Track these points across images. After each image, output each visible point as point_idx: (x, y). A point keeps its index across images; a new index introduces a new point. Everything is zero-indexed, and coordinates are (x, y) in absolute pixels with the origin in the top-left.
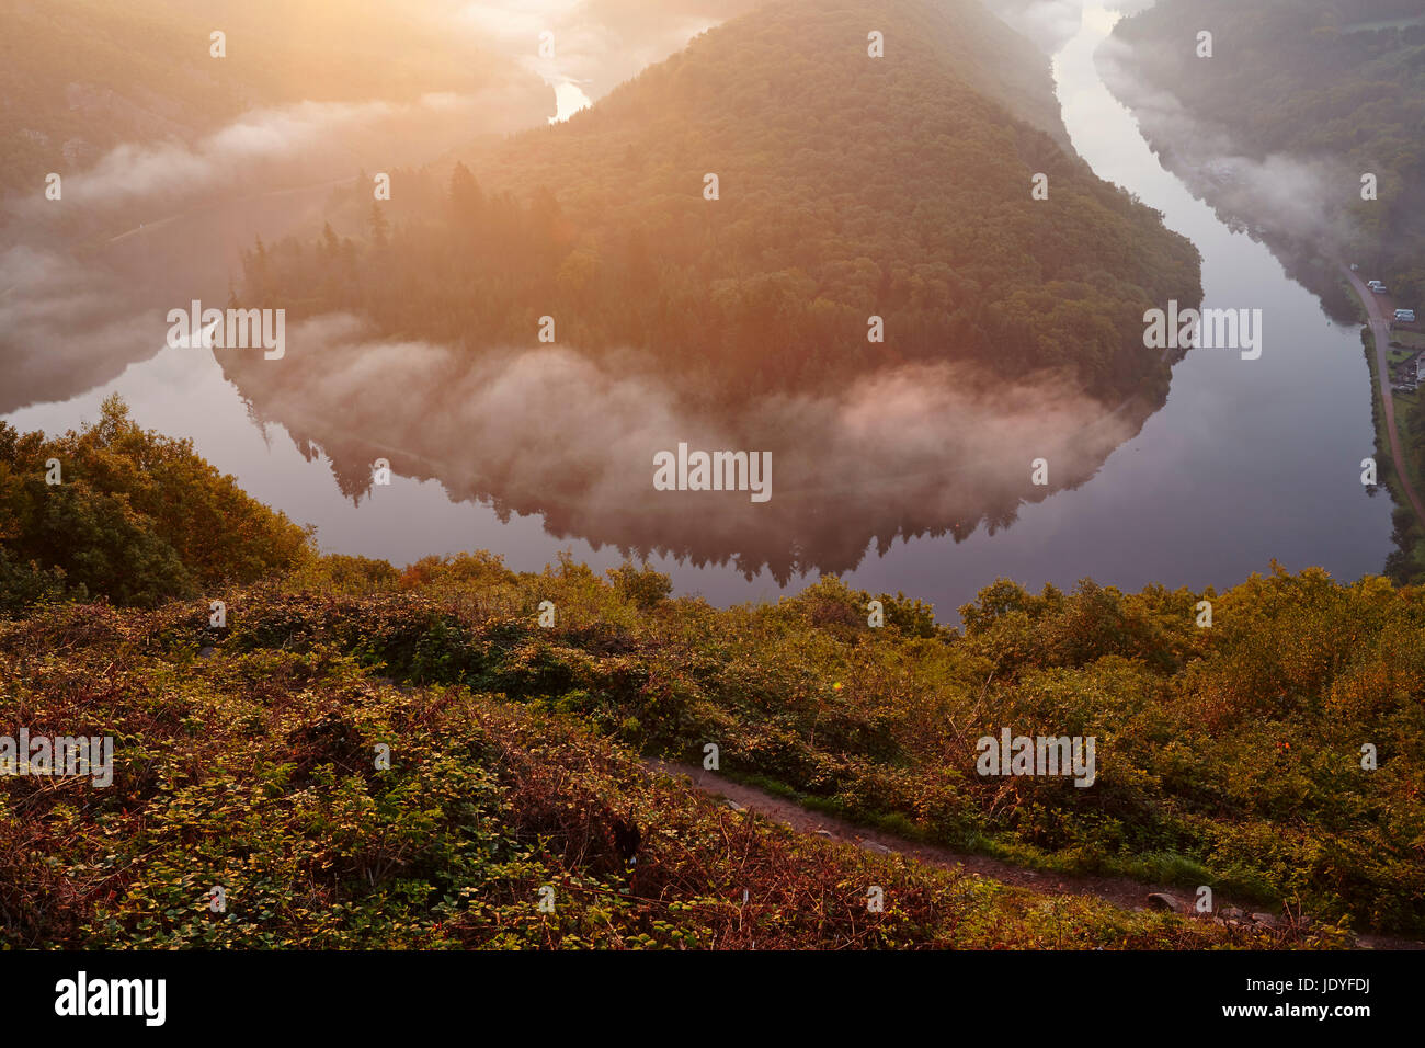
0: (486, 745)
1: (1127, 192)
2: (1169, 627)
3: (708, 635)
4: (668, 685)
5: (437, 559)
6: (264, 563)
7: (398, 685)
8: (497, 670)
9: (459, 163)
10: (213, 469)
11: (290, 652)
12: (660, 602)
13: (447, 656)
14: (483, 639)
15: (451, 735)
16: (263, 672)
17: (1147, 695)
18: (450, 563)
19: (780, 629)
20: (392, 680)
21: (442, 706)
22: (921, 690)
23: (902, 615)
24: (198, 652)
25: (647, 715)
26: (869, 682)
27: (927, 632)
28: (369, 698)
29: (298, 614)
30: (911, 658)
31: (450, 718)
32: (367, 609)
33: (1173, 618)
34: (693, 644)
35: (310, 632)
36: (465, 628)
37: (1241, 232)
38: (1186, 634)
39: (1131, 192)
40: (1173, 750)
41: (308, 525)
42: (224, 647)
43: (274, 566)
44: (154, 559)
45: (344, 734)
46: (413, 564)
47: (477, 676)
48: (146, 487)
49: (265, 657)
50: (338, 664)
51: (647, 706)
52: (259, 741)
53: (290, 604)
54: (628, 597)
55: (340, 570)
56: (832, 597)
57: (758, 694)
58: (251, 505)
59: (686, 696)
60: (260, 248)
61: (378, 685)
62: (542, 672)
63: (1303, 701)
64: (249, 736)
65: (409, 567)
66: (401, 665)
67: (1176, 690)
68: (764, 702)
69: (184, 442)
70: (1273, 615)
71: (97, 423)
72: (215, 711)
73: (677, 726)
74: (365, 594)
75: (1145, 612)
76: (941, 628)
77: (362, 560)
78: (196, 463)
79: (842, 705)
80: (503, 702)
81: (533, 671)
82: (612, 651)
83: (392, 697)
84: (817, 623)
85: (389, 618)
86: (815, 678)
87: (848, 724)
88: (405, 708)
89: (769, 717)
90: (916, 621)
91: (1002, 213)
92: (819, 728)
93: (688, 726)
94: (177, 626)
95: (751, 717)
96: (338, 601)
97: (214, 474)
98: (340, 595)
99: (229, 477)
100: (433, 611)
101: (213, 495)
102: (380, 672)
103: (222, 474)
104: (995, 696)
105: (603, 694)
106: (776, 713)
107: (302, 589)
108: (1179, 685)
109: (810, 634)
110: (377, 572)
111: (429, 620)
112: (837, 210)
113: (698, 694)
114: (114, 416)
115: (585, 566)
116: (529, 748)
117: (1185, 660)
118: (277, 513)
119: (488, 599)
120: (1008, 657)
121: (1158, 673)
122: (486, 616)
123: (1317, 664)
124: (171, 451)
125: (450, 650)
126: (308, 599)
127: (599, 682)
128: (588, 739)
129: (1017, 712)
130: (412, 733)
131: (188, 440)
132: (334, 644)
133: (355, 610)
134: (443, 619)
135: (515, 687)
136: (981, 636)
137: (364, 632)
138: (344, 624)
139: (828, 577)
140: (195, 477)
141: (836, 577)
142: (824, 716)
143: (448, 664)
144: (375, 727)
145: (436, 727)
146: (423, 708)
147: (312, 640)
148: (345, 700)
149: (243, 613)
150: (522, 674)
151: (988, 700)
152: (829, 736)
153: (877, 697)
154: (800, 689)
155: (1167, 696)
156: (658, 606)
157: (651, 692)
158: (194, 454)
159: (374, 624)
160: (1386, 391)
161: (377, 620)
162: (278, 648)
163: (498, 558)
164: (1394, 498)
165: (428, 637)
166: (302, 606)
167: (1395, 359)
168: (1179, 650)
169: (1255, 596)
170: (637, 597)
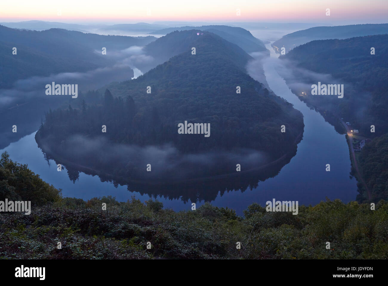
0: (109, 254)
1: (283, 99)
2: (300, 216)
3: (173, 220)
4: (162, 235)
5: (97, 198)
6: (46, 200)
7: (84, 236)
8: (112, 231)
9: (107, 89)
10: (33, 173)
11: (52, 226)
12: (160, 210)
13: (98, 227)
14: (109, 222)
15: (99, 251)
16: (44, 232)
17: (295, 235)
18: (100, 200)
19: (193, 218)
20: (82, 234)
21: (96, 242)
22: (233, 235)
23: (227, 213)
24: (25, 227)
25: (156, 244)
26: (219, 233)
27: (234, 218)
28: (75, 240)
29: (55, 215)
30: (230, 226)
31: (99, 245)
32: (75, 214)
33: (301, 213)
34: (169, 223)
35: (58, 220)
36: (104, 218)
37: (313, 109)
38: (305, 218)
39: (284, 99)
40: (303, 251)
41: (60, 189)
42: (33, 225)
43: (49, 201)
45: (67, 251)
46: (90, 200)
47: (107, 233)
48: (13, 178)
49: (45, 228)
50: (66, 230)
51: (156, 241)
52: (41, 254)
53: (53, 212)
54: (151, 209)
55: (68, 202)
56: (208, 208)
57: (187, 237)
58: (43, 183)
59: (167, 238)
60: (51, 112)
61: (78, 236)
62: (126, 231)
63: (337, 237)
64: (38, 252)
65: (88, 201)
66: (85, 230)
67: (303, 234)
68: (189, 239)
69: (25, 165)
70: (328, 212)
72: (29, 245)
73: (164, 247)
74: (75, 209)
76: (238, 217)
77: (75, 199)
78: (28, 171)
79: (211, 239)
80: (114, 240)
81: (123, 231)
82: (146, 225)
83: (82, 240)
84: (204, 216)
85: (82, 216)
86: (203, 232)
87: (213, 245)
88: (85, 243)
89: (190, 244)
90: (231, 215)
91: (252, 104)
92: (205, 247)
93: (168, 246)
94: (19, 219)
95: (185, 244)
96: (67, 211)
97: (33, 174)
98: (68, 209)
99: (37, 175)
100: (95, 214)
101: (33, 180)
102: (78, 232)
103: (36, 174)
104: (253, 236)
105: (143, 237)
106: (192, 242)
107: (57, 208)
108: (303, 232)
109: (202, 219)
110: (79, 202)
111: (94, 216)
112: (208, 103)
113: (170, 237)
114: (5, 158)
115: (139, 200)
116: (121, 254)
117: (305, 225)
119: (111, 210)
120: (257, 225)
121: (298, 229)
122: (110, 215)
123: (340, 226)
124: (21, 168)
125: (99, 225)
126: (58, 210)
127: (142, 234)
128: (139, 251)
129: (260, 241)
130: (87, 251)
131: (26, 165)
132: (65, 224)
133: (72, 214)
134: (98, 216)
135: (118, 236)
136: (249, 219)
137: (74, 220)
138: (68, 218)
139: (207, 203)
140: (28, 175)
141: (209, 202)
142: (206, 243)
143: (99, 229)
144: (76, 249)
145: (94, 249)
146: (91, 243)
147: (59, 223)
148: (68, 241)
149: (39, 215)
150: (120, 232)
151: (251, 238)
152: (207, 249)
153: (221, 237)
154: (199, 235)
155: (300, 236)
156: (159, 211)
157: (157, 236)
158: (28, 168)
159: (78, 218)
160: (353, 151)
161: (78, 217)
162: (49, 225)
163: (114, 198)
164: (357, 180)
165: (93, 221)
166: (57, 213)
167: (355, 143)
168: (302, 222)
169: (322, 207)
170: (154, 209)
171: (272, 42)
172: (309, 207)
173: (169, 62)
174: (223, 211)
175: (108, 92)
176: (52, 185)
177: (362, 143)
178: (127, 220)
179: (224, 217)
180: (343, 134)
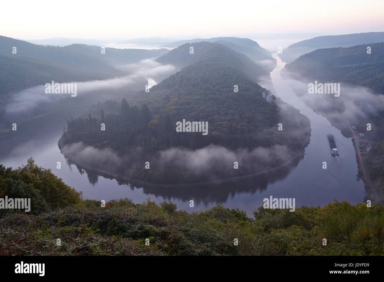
0: (126, 253)
2: (309, 217)
3: (187, 221)
4: (176, 235)
5: (115, 200)
6: (68, 202)
7: (103, 236)
8: (129, 231)
10: (56, 177)
11: (74, 227)
12: (173, 212)
13: (116, 228)
14: (126, 223)
15: (117, 250)
16: (66, 232)
17: (304, 236)
18: (118, 202)
19: (206, 219)
20: (101, 234)
21: (114, 242)
22: (243, 236)
23: (238, 214)
24: (49, 227)
25: (170, 244)
26: (230, 233)
27: (245, 219)
28: (95, 240)
29: (76, 216)
30: (241, 226)
31: (117, 244)
32: (95, 215)
33: (310, 214)
34: (183, 223)
35: (79, 221)
36: (121, 219)
37: (319, 114)
38: (313, 219)
39: (291, 105)
40: (312, 252)
41: (80, 192)
42: (56, 226)
43: (71, 203)
44: (39, 201)
45: (87, 250)
47: (124, 233)
48: (38, 182)
49: (67, 228)
50: (87, 230)
51: (170, 241)
52: (64, 252)
53: (74, 213)
54: (165, 210)
55: (89, 204)
56: (219, 210)
57: (200, 237)
58: (66, 186)
59: (180, 238)
60: (72, 120)
61: (97, 236)
62: (142, 232)
63: (346, 237)
64: (61, 251)
65: (107, 203)
66: (104, 230)
67: (312, 235)
68: (202, 240)
69: (49, 170)
70: (336, 214)
71: (26, 165)
72: (52, 244)
73: (178, 246)
74: (95, 210)
75: (302, 213)
76: (249, 218)
77: (94, 201)
78: (52, 175)
79: (223, 240)
80: (131, 240)
81: (140, 231)
82: (161, 225)
83: (101, 239)
84: (215, 217)
85: (101, 217)
86: (215, 232)
87: (224, 245)
88: (105, 243)
89: (203, 244)
90: (242, 216)
91: (260, 110)
92: (217, 247)
93: (181, 246)
94: (44, 220)
95: (198, 243)
97: (56, 178)
98: (88, 211)
99: (60, 179)
100: (113, 215)
101: (56, 184)
102: (98, 232)
103: (58, 178)
104: (264, 237)
105: (158, 238)
106: (205, 242)
107: (78, 209)
108: (312, 233)
109: (214, 220)
110: (98, 204)
111: (112, 217)
112: (218, 110)
113: (184, 237)
114: (31, 163)
115: (154, 202)
116: (138, 253)
117: (314, 226)
118: (72, 188)
119: (128, 211)
120: (267, 226)
121: (307, 230)
122: (127, 216)
123: (348, 227)
124: (45, 172)
125: (117, 226)
126: (79, 212)
127: (157, 234)
128: (154, 251)
129: (270, 241)
130: (106, 250)
131: (50, 169)
132: (86, 224)
133: (92, 215)
134: (115, 217)
135: (134, 236)
136: (259, 220)
137: (94, 221)
138: (89, 219)
139: (218, 204)
140: (51, 179)
141: (220, 204)
142: (218, 243)
143: (117, 230)
144: (96, 248)
145: (113, 248)
146: (109, 242)
147: (80, 223)
148: (88, 240)
149: (62, 216)
150: (136, 232)
151: (262, 238)
152: (219, 249)
153: (232, 237)
154: (211, 236)
155: (310, 236)
156: (173, 213)
157: (171, 237)
158: (51, 173)
160: (359, 154)
161: (98, 218)
162: (70, 226)
163: (131, 200)
164: (364, 182)
165: (111, 222)
166: (78, 214)
167: (361, 146)
168: (312, 223)
169: (330, 209)
170: (168, 210)
172: (318, 209)
173: (181, 72)
174: (234, 212)
175: (124, 101)
176: (73, 188)
177: (368, 146)
178: (143, 221)
179: (235, 218)
180: (349, 138)
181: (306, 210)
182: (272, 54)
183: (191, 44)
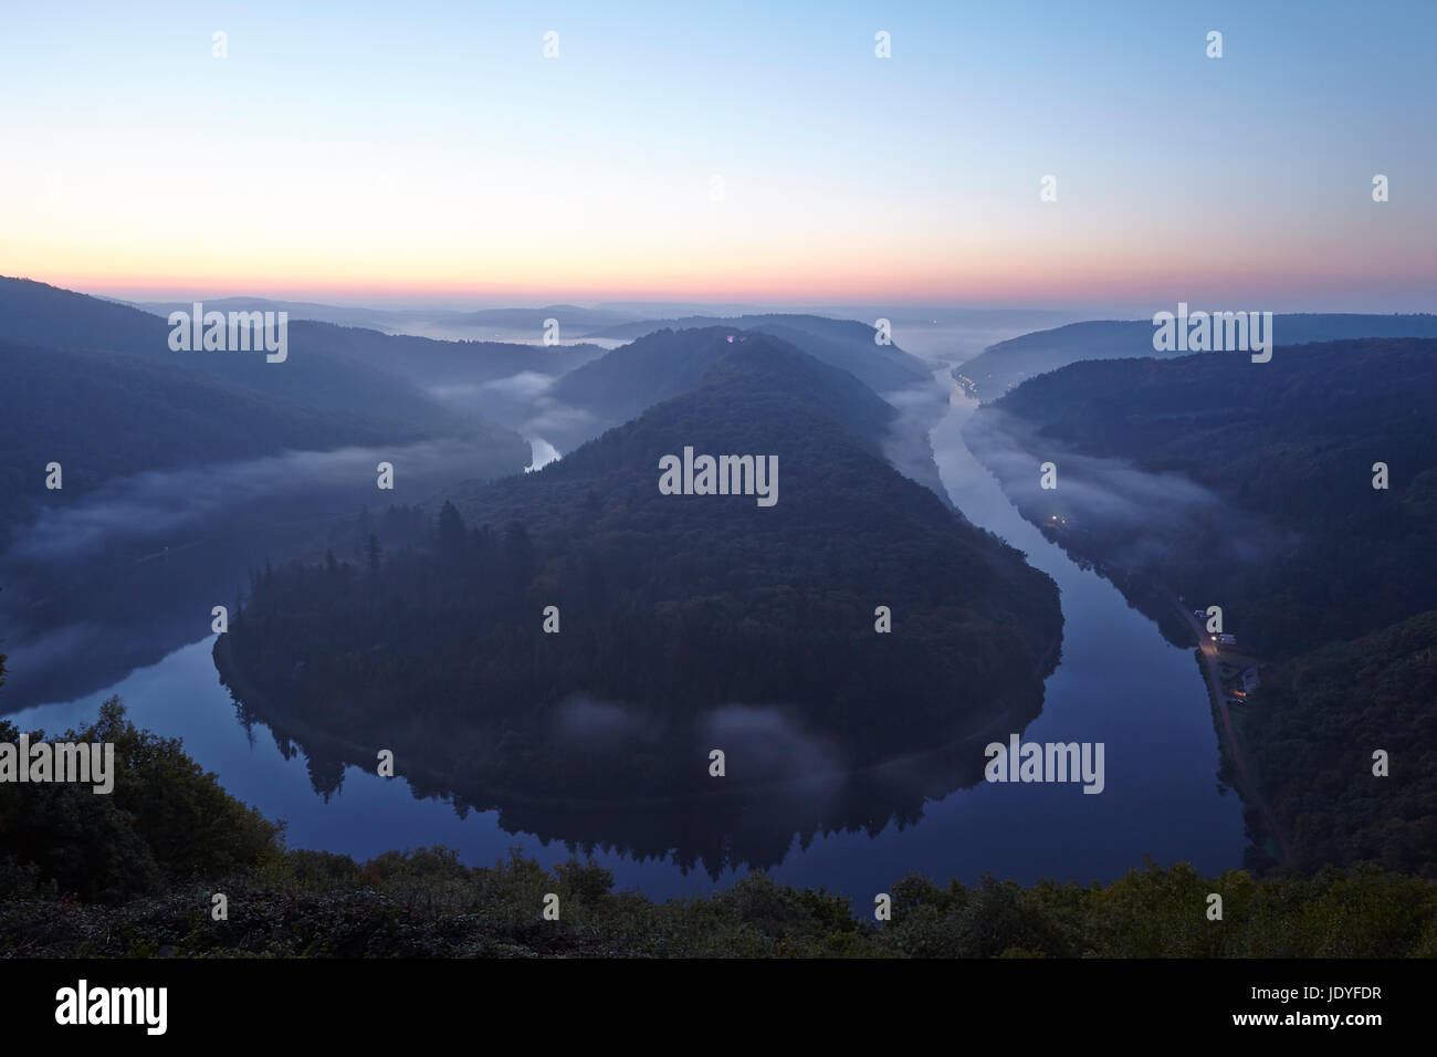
1: (995, 536)
2: (1063, 919)
3: (646, 930)
5: (397, 853)
6: (232, 859)
9: (448, 502)
10: (197, 767)
11: (246, 950)
12: (602, 897)
13: (397, 954)
14: (434, 936)
18: (408, 858)
19: (712, 924)
23: (824, 908)
27: (847, 925)
29: (257, 911)
32: (325, 907)
33: (1067, 910)
34: (632, 940)
35: (268, 929)
36: (417, 924)
37: (1089, 569)
38: (1079, 926)
39: (998, 536)
41: (279, 821)
42: (181, 945)
43: (241, 861)
44: (128, 855)
46: (374, 859)
48: (131, 784)
53: (251, 901)
54: (573, 892)
55: (305, 865)
56: (760, 891)
58: (228, 801)
60: (269, 570)
65: (369, 862)
69: (174, 741)
70: (1153, 908)
71: (94, 723)
74: (325, 890)
75: (1041, 905)
76: (860, 921)
77: (326, 855)
78: (183, 761)
84: (746, 918)
85: (346, 915)
90: (837, 914)
91: (897, 551)
94: (140, 923)
96: (298, 897)
98: (301, 892)
99: (211, 774)
100: (388, 908)
101: (194, 793)
103: (205, 772)
107: (264, 885)
109: (740, 929)
110: (338, 867)
111: (384, 916)
112: (762, 546)
114: (112, 716)
115: (534, 861)
118: (251, 809)
119: (442, 894)
122: (439, 911)
124: (161, 750)
125: (400, 948)
126: (270, 896)
131: (178, 740)
133: (314, 908)
134: (397, 916)
136: (896, 930)
137: (321, 929)
138: (301, 921)
139: (756, 872)
140: (179, 775)
141: (763, 871)
147: (269, 938)
149: (205, 910)
156: (600, 901)
158: (181, 753)
159: (331, 920)
160: (1222, 702)
161: (334, 917)
162: (235, 947)
163: (453, 853)
164: (1242, 798)
165: (380, 934)
166: (263, 903)
167: (1224, 676)
168: (1073, 941)
169: (1135, 890)
170: (581, 892)
171: (954, 365)
172: (1092, 890)
173: (642, 420)
174: (809, 900)
175: (450, 511)
176: (254, 809)
177: (1247, 677)
178: (494, 931)
179: (814, 921)
180: (1186, 647)
181: (1054, 896)
182: (934, 372)
183: (678, 332)
